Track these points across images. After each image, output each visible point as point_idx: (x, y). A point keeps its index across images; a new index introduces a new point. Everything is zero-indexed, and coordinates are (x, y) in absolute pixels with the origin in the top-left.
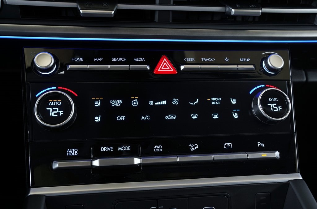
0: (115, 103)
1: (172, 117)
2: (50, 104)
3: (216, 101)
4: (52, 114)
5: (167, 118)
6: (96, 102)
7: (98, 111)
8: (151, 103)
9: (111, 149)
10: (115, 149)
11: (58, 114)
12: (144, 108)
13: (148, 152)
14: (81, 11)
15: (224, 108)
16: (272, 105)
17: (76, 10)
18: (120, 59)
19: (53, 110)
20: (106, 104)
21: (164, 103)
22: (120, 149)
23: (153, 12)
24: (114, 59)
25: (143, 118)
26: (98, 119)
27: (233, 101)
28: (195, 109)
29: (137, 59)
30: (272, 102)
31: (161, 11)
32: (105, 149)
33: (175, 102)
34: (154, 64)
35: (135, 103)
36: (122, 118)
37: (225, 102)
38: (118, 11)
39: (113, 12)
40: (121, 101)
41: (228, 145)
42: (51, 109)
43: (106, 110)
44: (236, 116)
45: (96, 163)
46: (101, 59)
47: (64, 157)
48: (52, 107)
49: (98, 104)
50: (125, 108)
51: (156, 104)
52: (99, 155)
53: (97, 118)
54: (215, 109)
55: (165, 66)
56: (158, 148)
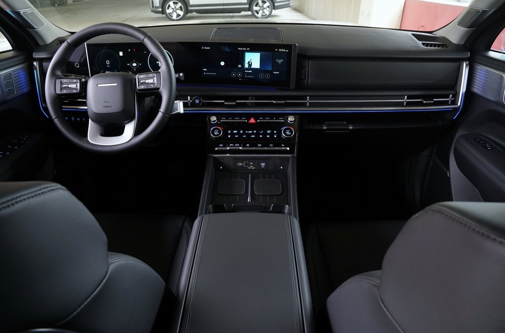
0: (235, 132)
3: (269, 132)
4: (215, 134)
5: (252, 136)
7: (229, 134)
10: (234, 145)
11: (217, 134)
12: (244, 133)
13: (244, 146)
14: (225, 103)
15: (272, 134)
17: (223, 103)
18: (237, 118)
20: (232, 132)
21: (251, 132)
22: (236, 145)
23: (248, 103)
24: (235, 118)
25: (244, 136)
26: (229, 136)
29: (243, 118)
30: (287, 132)
31: (250, 102)
32: (231, 145)
33: (255, 132)
34: (249, 120)
35: (241, 132)
36: (237, 136)
37: (272, 132)
38: (237, 103)
39: (235, 103)
40: (237, 131)
41: (271, 145)
43: (232, 134)
44: (275, 136)
45: (228, 148)
46: (231, 118)
47: (218, 147)
48: (215, 132)
49: (229, 132)
50: (238, 133)
51: (248, 132)
52: (229, 146)
54: (269, 134)
55: (252, 121)
56: (248, 145)
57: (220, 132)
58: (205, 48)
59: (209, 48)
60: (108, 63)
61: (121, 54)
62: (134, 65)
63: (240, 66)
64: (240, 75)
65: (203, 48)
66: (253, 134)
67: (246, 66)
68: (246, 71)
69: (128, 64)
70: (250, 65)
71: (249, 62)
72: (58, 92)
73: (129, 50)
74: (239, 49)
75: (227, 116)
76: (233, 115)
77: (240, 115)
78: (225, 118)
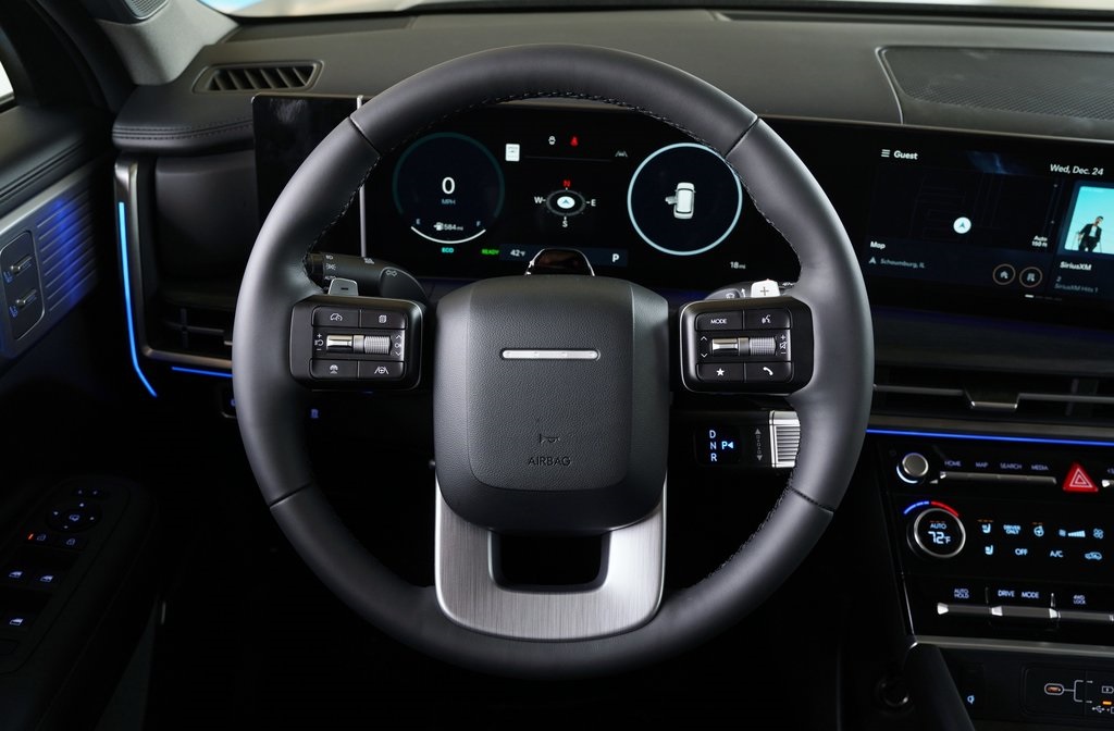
0: (1012, 530)
1: (1094, 556)
2: (932, 526)
4: (936, 540)
5: (1087, 556)
6: (984, 527)
7: (988, 540)
8: (1062, 533)
9: (1012, 594)
10: (1018, 594)
11: (944, 540)
12: (1051, 540)
13: (1066, 603)
14: (973, 403)
18: (1012, 466)
19: (937, 535)
20: (998, 529)
21: (1081, 534)
22: (1025, 595)
23: (1064, 404)
24: (1003, 466)
25: (1052, 554)
26: (989, 551)
29: (1035, 467)
31: (1077, 404)
32: (1003, 593)
33: (1098, 534)
34: (1064, 474)
35: (1039, 531)
36: (1023, 551)
38: (1022, 403)
39: (1016, 406)
40: (1019, 528)
42: (933, 533)
43: (998, 537)
45: (997, 611)
46: (985, 465)
47: (950, 600)
48: (935, 530)
49: (987, 530)
50: (1025, 538)
51: (1070, 535)
52: (997, 601)
53: (987, 549)
55: (1079, 481)
56: (1079, 599)
57: (952, 531)
58: (898, 154)
59: (914, 156)
60: (448, 185)
61: (513, 153)
62: (566, 202)
63: (1040, 241)
64: (1031, 277)
65: (886, 153)
66: (1091, 545)
67: (1072, 242)
68: (1063, 265)
69: (538, 200)
70: (1090, 238)
71: (1088, 228)
72: (301, 367)
73: (552, 140)
74: (1054, 168)
75: (968, 453)
76: (996, 453)
77: (1025, 454)
78: (958, 464)
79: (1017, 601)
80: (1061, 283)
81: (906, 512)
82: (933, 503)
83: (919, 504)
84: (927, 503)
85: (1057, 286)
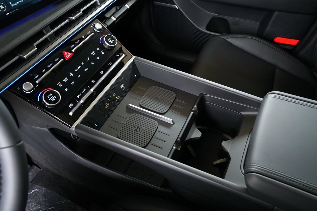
0: (66, 80)
1: (86, 69)
2: (48, 97)
3: (93, 53)
4: (53, 100)
5: (85, 71)
6: (60, 85)
7: (63, 87)
8: (76, 70)
9: (80, 94)
10: (82, 93)
11: (55, 98)
13: (92, 85)
14: (25, 57)
15: (98, 54)
16: (110, 41)
18: (51, 65)
19: (52, 98)
20: (63, 83)
21: (80, 67)
22: (83, 92)
23: (46, 39)
24: (49, 66)
25: (79, 77)
27: (98, 49)
28: (90, 61)
29: (56, 60)
30: (110, 40)
31: (49, 36)
32: (79, 96)
33: (82, 64)
34: (63, 56)
35: (71, 75)
36: (73, 83)
37: (96, 51)
38: (37, 46)
39: (36, 48)
40: (67, 78)
41: (110, 63)
42: (50, 99)
43: (65, 85)
44: (103, 53)
45: (82, 102)
46: (44, 70)
47: (70, 110)
50: (70, 79)
51: (78, 69)
52: (79, 99)
53: (65, 90)
54: (96, 56)
56: (93, 82)
57: (54, 94)
66: (83, 68)
75: (38, 69)
76: (44, 65)
77: (50, 59)
78: (38, 76)
79: (83, 95)
80: (12, 4)
81: (38, 100)
82: (42, 91)
83: (39, 95)
84: (41, 93)
85: (12, 5)
